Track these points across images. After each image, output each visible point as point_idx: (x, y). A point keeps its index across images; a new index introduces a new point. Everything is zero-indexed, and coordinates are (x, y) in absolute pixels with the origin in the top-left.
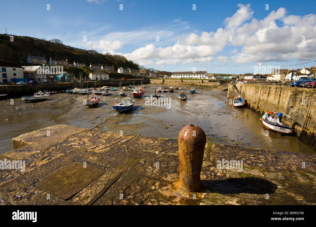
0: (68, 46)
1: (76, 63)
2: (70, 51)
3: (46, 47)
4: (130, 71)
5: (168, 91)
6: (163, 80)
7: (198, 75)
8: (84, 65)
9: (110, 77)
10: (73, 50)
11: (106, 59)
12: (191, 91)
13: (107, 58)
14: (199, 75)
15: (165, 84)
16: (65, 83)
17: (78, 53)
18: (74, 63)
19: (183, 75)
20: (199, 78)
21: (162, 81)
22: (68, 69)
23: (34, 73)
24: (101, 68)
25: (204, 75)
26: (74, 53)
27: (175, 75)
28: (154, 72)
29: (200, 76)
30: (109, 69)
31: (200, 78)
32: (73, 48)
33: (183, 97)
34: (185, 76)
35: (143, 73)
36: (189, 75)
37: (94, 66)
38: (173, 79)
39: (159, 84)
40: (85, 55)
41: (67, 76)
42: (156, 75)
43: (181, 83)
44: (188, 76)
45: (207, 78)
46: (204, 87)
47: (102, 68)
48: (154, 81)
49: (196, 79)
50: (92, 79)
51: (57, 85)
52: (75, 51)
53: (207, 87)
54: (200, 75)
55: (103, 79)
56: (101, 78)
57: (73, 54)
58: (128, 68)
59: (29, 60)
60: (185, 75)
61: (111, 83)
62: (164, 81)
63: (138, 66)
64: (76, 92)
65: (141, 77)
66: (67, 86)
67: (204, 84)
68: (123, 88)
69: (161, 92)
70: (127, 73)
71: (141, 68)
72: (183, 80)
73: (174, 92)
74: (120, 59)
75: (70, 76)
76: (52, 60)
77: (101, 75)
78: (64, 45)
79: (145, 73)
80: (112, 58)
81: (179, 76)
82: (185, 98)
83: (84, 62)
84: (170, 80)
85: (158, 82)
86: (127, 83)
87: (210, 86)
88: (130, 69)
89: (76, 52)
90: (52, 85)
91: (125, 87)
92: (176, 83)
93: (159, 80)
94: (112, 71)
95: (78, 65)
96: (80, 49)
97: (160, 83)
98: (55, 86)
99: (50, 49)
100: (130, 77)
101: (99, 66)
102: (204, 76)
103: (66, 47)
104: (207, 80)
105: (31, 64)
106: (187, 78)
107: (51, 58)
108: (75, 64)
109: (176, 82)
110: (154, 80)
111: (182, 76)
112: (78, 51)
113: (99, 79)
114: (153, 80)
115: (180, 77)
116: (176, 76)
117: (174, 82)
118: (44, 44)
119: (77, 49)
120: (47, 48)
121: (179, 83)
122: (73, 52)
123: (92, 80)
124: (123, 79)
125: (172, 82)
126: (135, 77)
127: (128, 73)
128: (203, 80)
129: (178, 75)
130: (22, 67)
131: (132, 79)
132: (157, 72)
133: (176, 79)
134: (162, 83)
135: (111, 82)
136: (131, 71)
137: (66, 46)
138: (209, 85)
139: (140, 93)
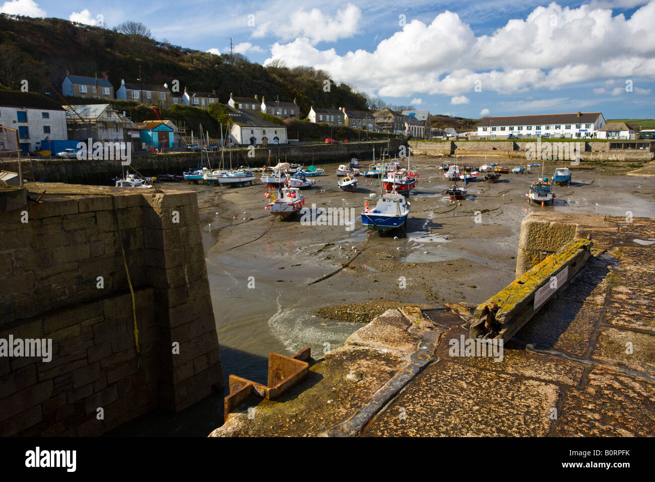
0: (163, 44)
1: (190, 95)
2: (170, 58)
3: (108, 48)
4: (346, 116)
5: (479, 177)
6: (450, 145)
7: (568, 125)
8: (212, 101)
9: (289, 137)
10: (180, 56)
11: (273, 81)
12: (557, 177)
13: (275, 78)
14: (573, 126)
15: (458, 156)
16: (172, 153)
17: (193, 62)
18: (186, 94)
19: (516, 128)
20: (574, 137)
21: (447, 147)
22: (174, 113)
23: (94, 125)
24: (260, 108)
25: (592, 126)
26: (181, 63)
27: (489, 129)
28: (416, 119)
29: (577, 131)
30: (283, 112)
31: (579, 135)
32: (179, 48)
33: (543, 196)
34: (525, 131)
35: (385, 121)
36: (538, 128)
37: (240, 102)
38: (483, 139)
39: (440, 156)
40: (214, 70)
41: (172, 133)
42: (422, 127)
43: (514, 153)
44: (533, 131)
45: (602, 135)
46: (593, 167)
47: (263, 107)
48: (422, 148)
49: (563, 139)
50: (239, 140)
51: (154, 158)
52: (185, 57)
53: (605, 165)
54: (578, 127)
55: (271, 141)
56: (264, 139)
57: (181, 66)
58: (340, 108)
59: (69, 86)
60: (525, 127)
61: (294, 153)
62: (454, 147)
63: (365, 100)
64: (210, 178)
65: (380, 136)
66: (178, 162)
67: (591, 157)
68: (340, 169)
69: (459, 179)
70: (336, 120)
71: (374, 106)
72: (517, 143)
73: (501, 181)
74: (312, 78)
75: (179, 134)
76: (127, 87)
77: (264, 129)
78: (153, 41)
79: (391, 121)
80: (288, 77)
81: (503, 129)
82: (549, 197)
83: (214, 91)
84: (475, 144)
85: (435, 151)
86: (342, 152)
87: (613, 161)
88: (346, 112)
89: (189, 62)
90: (140, 158)
91: (343, 166)
92: (495, 154)
93: (439, 145)
94: (291, 116)
95: (198, 100)
96: (198, 51)
97: (442, 155)
98: (149, 160)
99: (118, 54)
100: (349, 134)
101: (254, 102)
102: (591, 130)
103: (159, 46)
104: (604, 141)
105: (76, 98)
106: (529, 135)
107: (123, 82)
108: (188, 97)
109: (494, 149)
110: (423, 144)
111: (511, 129)
112: (192, 58)
113: (259, 141)
114: (419, 145)
115: (507, 132)
116: (494, 129)
117: (487, 151)
118: (102, 41)
119: (188, 51)
120: (108, 50)
121: (507, 153)
122: (179, 62)
123: (240, 146)
124: (327, 141)
125: (483, 150)
126: (364, 135)
127: (340, 123)
128: (590, 144)
129: (498, 128)
130: (63, 109)
131: (355, 141)
132: (425, 119)
133: (492, 141)
134: (449, 153)
135: (295, 151)
136: (349, 117)
137: (158, 43)
138: (610, 158)
139: (404, 183)
